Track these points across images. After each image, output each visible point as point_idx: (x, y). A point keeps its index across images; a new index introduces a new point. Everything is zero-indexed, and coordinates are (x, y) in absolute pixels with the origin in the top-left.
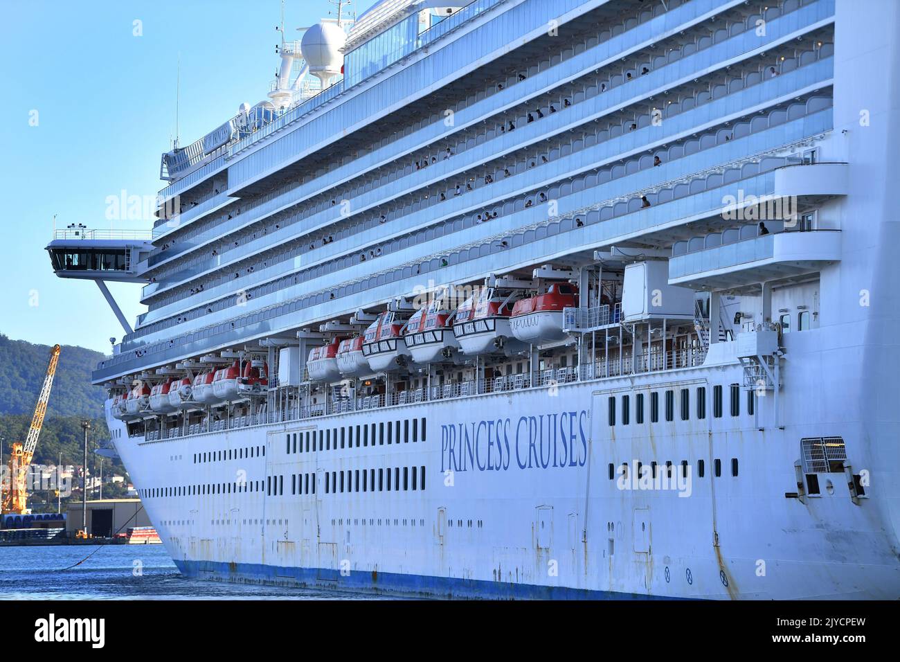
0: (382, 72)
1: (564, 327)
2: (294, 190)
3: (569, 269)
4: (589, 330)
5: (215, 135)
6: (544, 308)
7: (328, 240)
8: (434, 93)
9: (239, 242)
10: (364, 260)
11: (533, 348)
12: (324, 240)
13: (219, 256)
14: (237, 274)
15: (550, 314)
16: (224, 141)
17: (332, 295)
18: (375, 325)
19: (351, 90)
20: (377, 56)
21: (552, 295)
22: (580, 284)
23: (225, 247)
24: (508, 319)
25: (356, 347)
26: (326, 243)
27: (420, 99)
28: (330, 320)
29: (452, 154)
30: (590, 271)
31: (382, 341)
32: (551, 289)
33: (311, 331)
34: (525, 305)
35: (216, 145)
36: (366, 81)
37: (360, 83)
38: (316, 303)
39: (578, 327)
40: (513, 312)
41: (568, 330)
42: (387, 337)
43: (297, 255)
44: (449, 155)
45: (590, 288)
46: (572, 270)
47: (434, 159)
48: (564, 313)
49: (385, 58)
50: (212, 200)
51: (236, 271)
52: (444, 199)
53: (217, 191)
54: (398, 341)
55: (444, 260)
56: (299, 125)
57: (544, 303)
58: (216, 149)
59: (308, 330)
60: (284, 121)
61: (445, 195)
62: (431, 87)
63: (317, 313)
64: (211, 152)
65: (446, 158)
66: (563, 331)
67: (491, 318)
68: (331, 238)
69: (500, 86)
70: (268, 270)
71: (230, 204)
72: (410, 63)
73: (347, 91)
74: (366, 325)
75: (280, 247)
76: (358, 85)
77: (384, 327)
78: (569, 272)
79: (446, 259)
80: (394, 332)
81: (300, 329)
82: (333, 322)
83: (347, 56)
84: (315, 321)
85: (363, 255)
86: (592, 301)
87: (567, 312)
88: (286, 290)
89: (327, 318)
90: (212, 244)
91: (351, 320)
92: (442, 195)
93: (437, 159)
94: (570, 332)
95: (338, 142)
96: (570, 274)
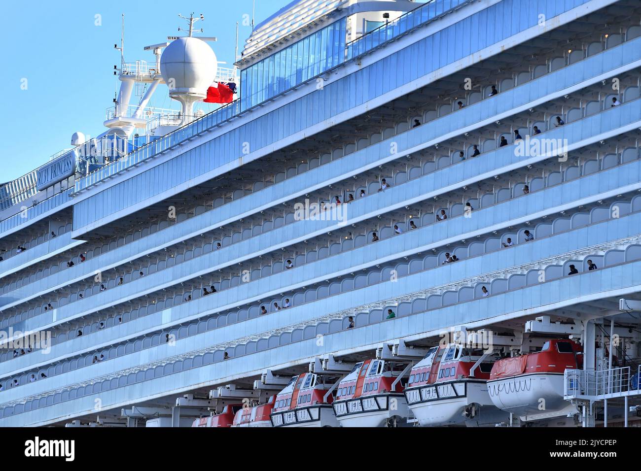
0: (294, 89)
1: (565, 394)
2: (162, 232)
3: (570, 322)
4: (599, 398)
5: (54, 166)
6: (538, 370)
7: (209, 289)
8: (368, 113)
9: (83, 293)
10: (265, 312)
11: (514, 419)
12: (205, 289)
13: (55, 311)
14: (80, 331)
15: (548, 378)
16: (67, 174)
17: (226, 354)
18: (289, 390)
19: (250, 111)
20: (288, 70)
21: (548, 353)
22: (584, 340)
23: (63, 300)
24: (485, 382)
25: (261, 416)
26: (206, 293)
27: (348, 121)
28: (223, 385)
29: (388, 186)
30: (597, 325)
31: (301, 409)
32: (546, 346)
33: (194, 398)
34: (510, 365)
35: (55, 180)
36: (271, 100)
37: (264, 102)
38: (203, 365)
39: (583, 394)
40: (492, 374)
41: (571, 397)
42: (308, 405)
43: (166, 308)
44: (384, 187)
45: (597, 346)
46: (574, 324)
47: (363, 192)
48: (565, 376)
49: (299, 73)
50: (46, 244)
51: (99, 321)
52: (376, 239)
53: (53, 233)
54: (321, 409)
55: (390, 311)
56: (175, 154)
57: (539, 362)
58: (53, 185)
59: (191, 397)
60: (153, 150)
61: (378, 235)
62: (365, 105)
63: (204, 377)
64: (46, 188)
65: (380, 190)
66: (565, 398)
67: (461, 382)
68: (213, 287)
69: (460, 103)
70: (123, 326)
71: (72, 249)
72: (334, 78)
73: (245, 112)
74: (275, 390)
75: (140, 299)
76: (261, 105)
77: (302, 391)
78: (570, 326)
79: (394, 310)
80: (317, 399)
81: (180, 395)
82: (228, 386)
83: (245, 72)
84: (201, 385)
85: (263, 306)
86: (600, 362)
87: (569, 375)
88: (154, 349)
89: (219, 382)
90: (44, 297)
91: (256, 384)
92: (374, 234)
93: (366, 192)
94: (574, 400)
95: (229, 173)
96: (572, 328)
